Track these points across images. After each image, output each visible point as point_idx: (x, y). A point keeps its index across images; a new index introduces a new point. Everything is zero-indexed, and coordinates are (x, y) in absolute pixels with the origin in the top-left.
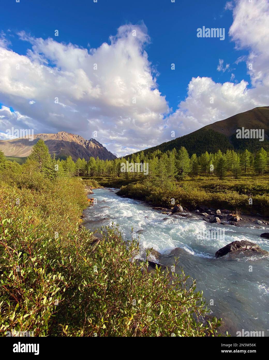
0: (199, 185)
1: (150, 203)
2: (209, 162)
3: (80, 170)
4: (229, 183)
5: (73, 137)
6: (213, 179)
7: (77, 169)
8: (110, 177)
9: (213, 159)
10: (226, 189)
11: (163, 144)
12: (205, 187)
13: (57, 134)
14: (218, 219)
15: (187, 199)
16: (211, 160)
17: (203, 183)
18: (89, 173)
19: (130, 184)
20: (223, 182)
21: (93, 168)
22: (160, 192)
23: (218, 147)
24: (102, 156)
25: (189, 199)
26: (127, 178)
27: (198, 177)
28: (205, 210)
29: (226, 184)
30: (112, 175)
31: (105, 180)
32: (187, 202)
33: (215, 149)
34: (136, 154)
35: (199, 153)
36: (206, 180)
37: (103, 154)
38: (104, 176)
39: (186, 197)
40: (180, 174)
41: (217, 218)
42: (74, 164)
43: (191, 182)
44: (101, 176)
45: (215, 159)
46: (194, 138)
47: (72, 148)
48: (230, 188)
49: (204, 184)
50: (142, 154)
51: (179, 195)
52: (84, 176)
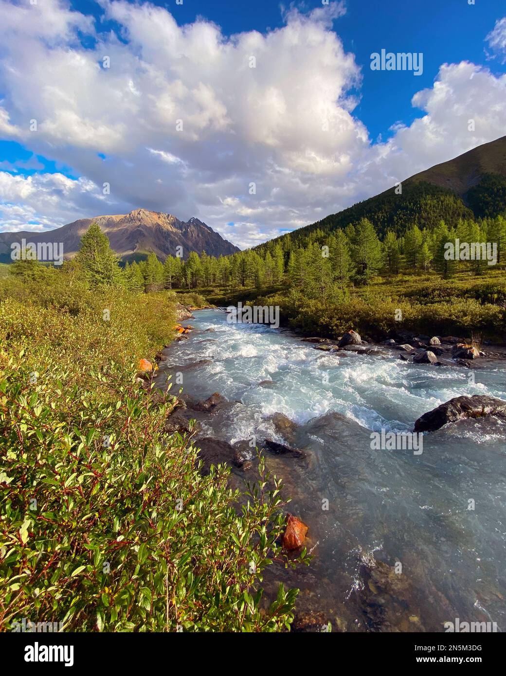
0: (398, 291)
1: (297, 330)
2: (421, 246)
3: (172, 277)
4: (459, 284)
5: (159, 218)
6: (428, 280)
7: (166, 276)
8: (228, 288)
9: (428, 239)
10: (453, 295)
11: (328, 218)
12: (408, 295)
13: (130, 215)
14: (431, 355)
15: (370, 320)
16: (426, 241)
17: (408, 287)
18: (189, 281)
19: (260, 297)
20: (447, 283)
21: (196, 271)
22: (316, 309)
23: (440, 216)
24: (213, 250)
25: (374, 319)
26: (258, 287)
27: (399, 277)
28: (408, 338)
29: (453, 285)
30: (230, 283)
31: (219, 293)
32: (371, 324)
33: (434, 221)
34: (276, 241)
35: (401, 232)
36: (414, 282)
37: (215, 246)
38: (216, 286)
39: (368, 315)
40: (360, 272)
41: (428, 352)
42: (161, 268)
43: (384, 287)
44: (211, 286)
45: (432, 240)
46: (389, 202)
47: (159, 239)
48: (464, 294)
49: (410, 290)
50: (288, 240)
51: (355, 312)
52: (180, 288)
